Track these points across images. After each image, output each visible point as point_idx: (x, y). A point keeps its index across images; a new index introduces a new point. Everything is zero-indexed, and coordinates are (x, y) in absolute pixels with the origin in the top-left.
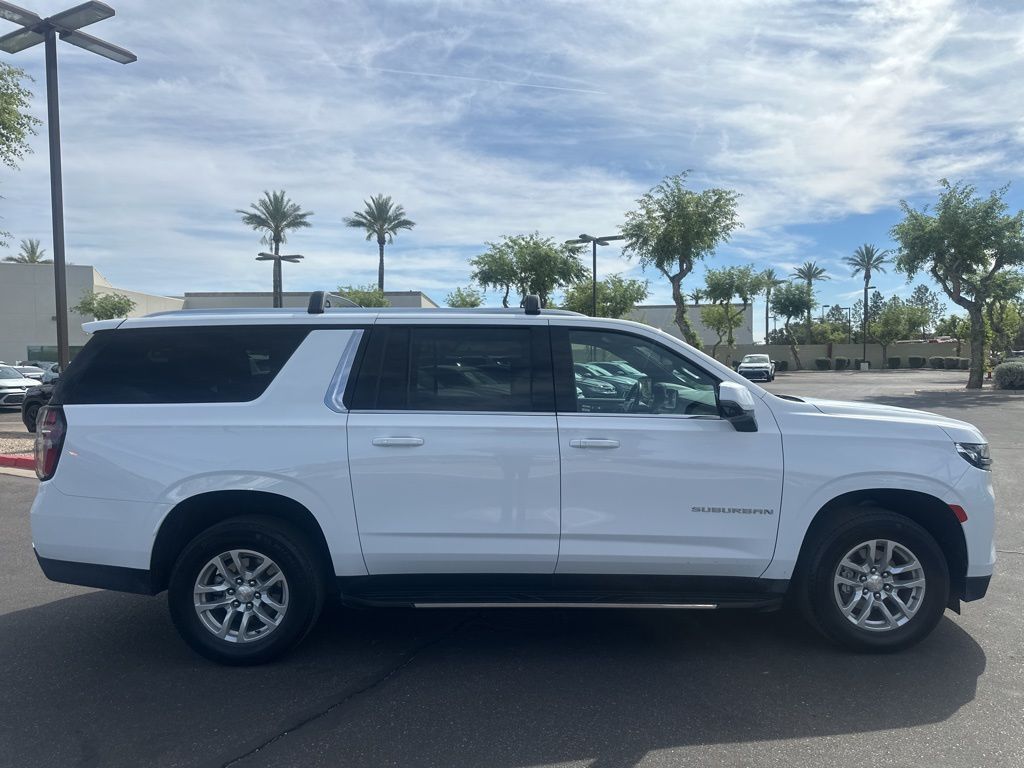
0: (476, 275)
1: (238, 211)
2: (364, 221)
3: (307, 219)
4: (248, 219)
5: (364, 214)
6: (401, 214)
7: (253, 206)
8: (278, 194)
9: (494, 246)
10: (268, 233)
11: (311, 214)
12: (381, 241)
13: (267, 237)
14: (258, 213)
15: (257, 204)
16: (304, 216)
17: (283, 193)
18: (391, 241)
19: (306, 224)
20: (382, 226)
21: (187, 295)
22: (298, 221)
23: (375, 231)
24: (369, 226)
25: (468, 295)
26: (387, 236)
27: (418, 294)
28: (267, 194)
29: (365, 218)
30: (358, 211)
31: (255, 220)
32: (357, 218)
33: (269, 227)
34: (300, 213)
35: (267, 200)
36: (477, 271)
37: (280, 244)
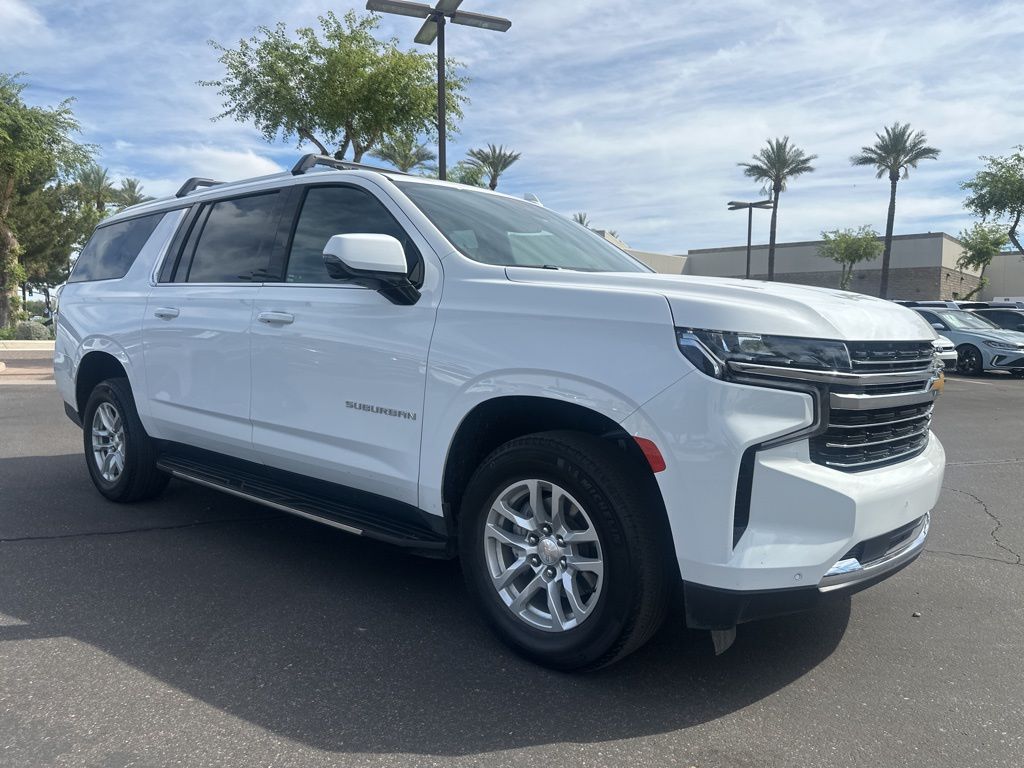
0: (972, 202)
1: (740, 165)
2: (874, 156)
3: (811, 164)
4: (749, 170)
5: (874, 148)
6: (920, 142)
7: (755, 157)
8: (781, 141)
9: (993, 161)
10: (768, 183)
11: (815, 157)
12: (894, 178)
13: (767, 188)
14: (759, 164)
15: (758, 154)
16: (807, 160)
17: (786, 139)
18: (906, 175)
19: (810, 169)
20: (896, 159)
21: (690, 252)
22: (800, 166)
23: (888, 167)
24: (881, 160)
25: (991, 231)
26: (902, 171)
27: (940, 235)
28: (769, 143)
29: (876, 153)
30: (867, 146)
31: (756, 171)
32: (865, 155)
33: (770, 177)
34: (802, 158)
35: (770, 148)
36: (973, 196)
37: (780, 193)
